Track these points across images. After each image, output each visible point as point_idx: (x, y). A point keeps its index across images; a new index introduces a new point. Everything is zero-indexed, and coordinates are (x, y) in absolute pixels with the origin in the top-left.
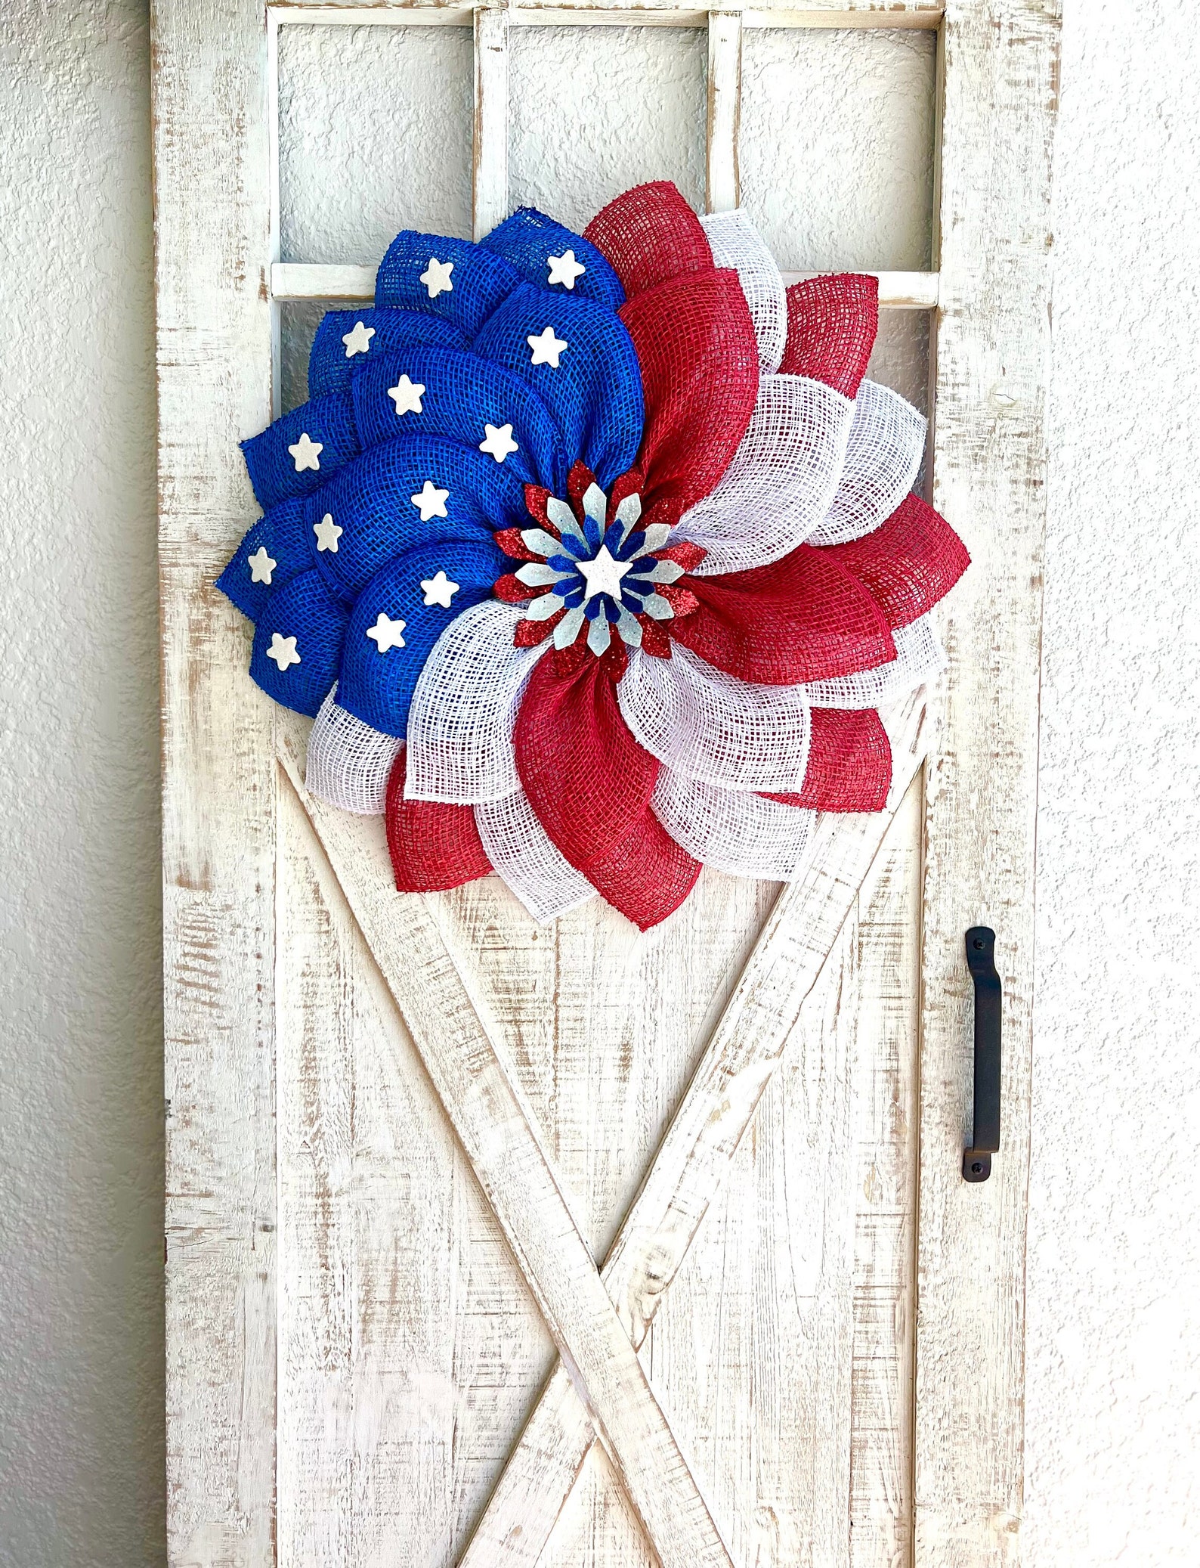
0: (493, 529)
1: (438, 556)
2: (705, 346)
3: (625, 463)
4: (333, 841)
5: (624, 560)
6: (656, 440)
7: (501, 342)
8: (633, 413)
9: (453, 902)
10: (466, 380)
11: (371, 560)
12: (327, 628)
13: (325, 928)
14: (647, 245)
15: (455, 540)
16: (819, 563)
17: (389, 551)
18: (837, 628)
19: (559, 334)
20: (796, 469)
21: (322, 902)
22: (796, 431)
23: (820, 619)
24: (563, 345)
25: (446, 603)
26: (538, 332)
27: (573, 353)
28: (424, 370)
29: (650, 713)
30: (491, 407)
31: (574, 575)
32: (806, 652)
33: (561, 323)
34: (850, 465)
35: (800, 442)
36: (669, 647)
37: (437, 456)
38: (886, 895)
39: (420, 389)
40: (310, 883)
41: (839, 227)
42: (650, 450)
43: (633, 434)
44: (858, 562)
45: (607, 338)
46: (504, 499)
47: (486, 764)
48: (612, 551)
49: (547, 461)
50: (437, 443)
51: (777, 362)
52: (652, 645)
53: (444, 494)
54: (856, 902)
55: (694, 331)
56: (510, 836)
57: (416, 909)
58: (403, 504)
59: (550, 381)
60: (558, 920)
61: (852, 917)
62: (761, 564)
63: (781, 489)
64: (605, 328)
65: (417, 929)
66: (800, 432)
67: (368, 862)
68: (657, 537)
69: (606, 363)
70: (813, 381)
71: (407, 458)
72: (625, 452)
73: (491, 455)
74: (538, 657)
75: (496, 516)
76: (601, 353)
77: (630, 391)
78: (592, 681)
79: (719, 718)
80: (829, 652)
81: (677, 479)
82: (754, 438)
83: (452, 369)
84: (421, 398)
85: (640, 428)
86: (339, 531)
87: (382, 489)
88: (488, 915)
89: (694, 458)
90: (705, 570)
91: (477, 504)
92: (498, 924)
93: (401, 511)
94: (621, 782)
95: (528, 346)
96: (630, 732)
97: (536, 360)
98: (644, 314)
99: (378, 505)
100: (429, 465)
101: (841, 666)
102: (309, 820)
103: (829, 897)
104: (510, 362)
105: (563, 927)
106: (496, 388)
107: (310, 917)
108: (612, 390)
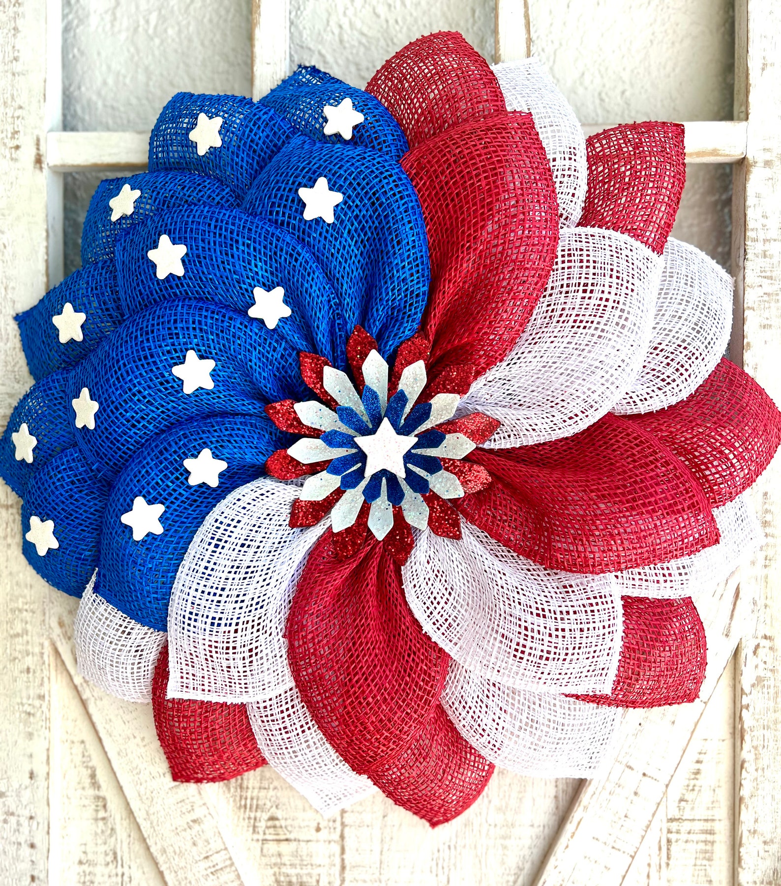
0: (266, 400)
1: (203, 432)
2: (498, 194)
3: (408, 328)
4: (107, 726)
5: (407, 434)
6: (443, 302)
7: (269, 198)
8: (418, 272)
9: (232, 790)
10: (232, 239)
11: (131, 437)
12: (85, 511)
13: (102, 814)
14: (433, 91)
15: (224, 414)
16: (628, 435)
17: (151, 427)
18: (654, 511)
19: (334, 186)
20: (603, 331)
21: (99, 788)
22: (602, 288)
23: (634, 499)
24: (338, 197)
25: (214, 483)
26: (311, 183)
27: (349, 207)
28: (186, 228)
29: (439, 599)
30: (260, 268)
31: (354, 451)
32: (617, 537)
33: (336, 173)
34: (659, 326)
35: (607, 300)
36: (459, 527)
37: (200, 322)
38: (697, 789)
39: (182, 250)
40: (87, 767)
41: (632, 85)
42: (438, 313)
43: (418, 296)
44: (671, 432)
45: (387, 188)
46: (278, 368)
47: (255, 663)
48: (394, 425)
49: (324, 326)
50: (201, 309)
51: (577, 214)
52: (441, 524)
53: (210, 364)
54: (665, 799)
55: (486, 178)
56: (285, 736)
57: (192, 799)
58: (163, 376)
59: (326, 238)
60: (343, 812)
61: (661, 815)
62: (562, 436)
63: (585, 353)
64: (385, 178)
65: (194, 821)
66: (607, 289)
67: (143, 750)
68: (445, 408)
69: (386, 217)
70: (618, 234)
71: (167, 326)
72: (409, 316)
73: (261, 322)
74: (314, 539)
75: (268, 386)
76: (380, 205)
77: (414, 247)
78: (375, 563)
79: (517, 612)
80: (645, 537)
81: (467, 344)
82: (553, 297)
83: (216, 227)
84: (183, 261)
85: (426, 288)
86: (95, 406)
87: (140, 360)
88: (269, 804)
89: (485, 320)
90: (498, 443)
91: (248, 375)
92: (279, 814)
93: (162, 384)
94: (406, 684)
95: (300, 200)
96: (416, 622)
97: (308, 215)
98: (429, 162)
99: (136, 378)
100: (192, 333)
101: (658, 553)
102: (84, 703)
103: (636, 794)
104: (280, 218)
105: (348, 819)
106: (265, 247)
107: (87, 802)
108: (393, 247)
